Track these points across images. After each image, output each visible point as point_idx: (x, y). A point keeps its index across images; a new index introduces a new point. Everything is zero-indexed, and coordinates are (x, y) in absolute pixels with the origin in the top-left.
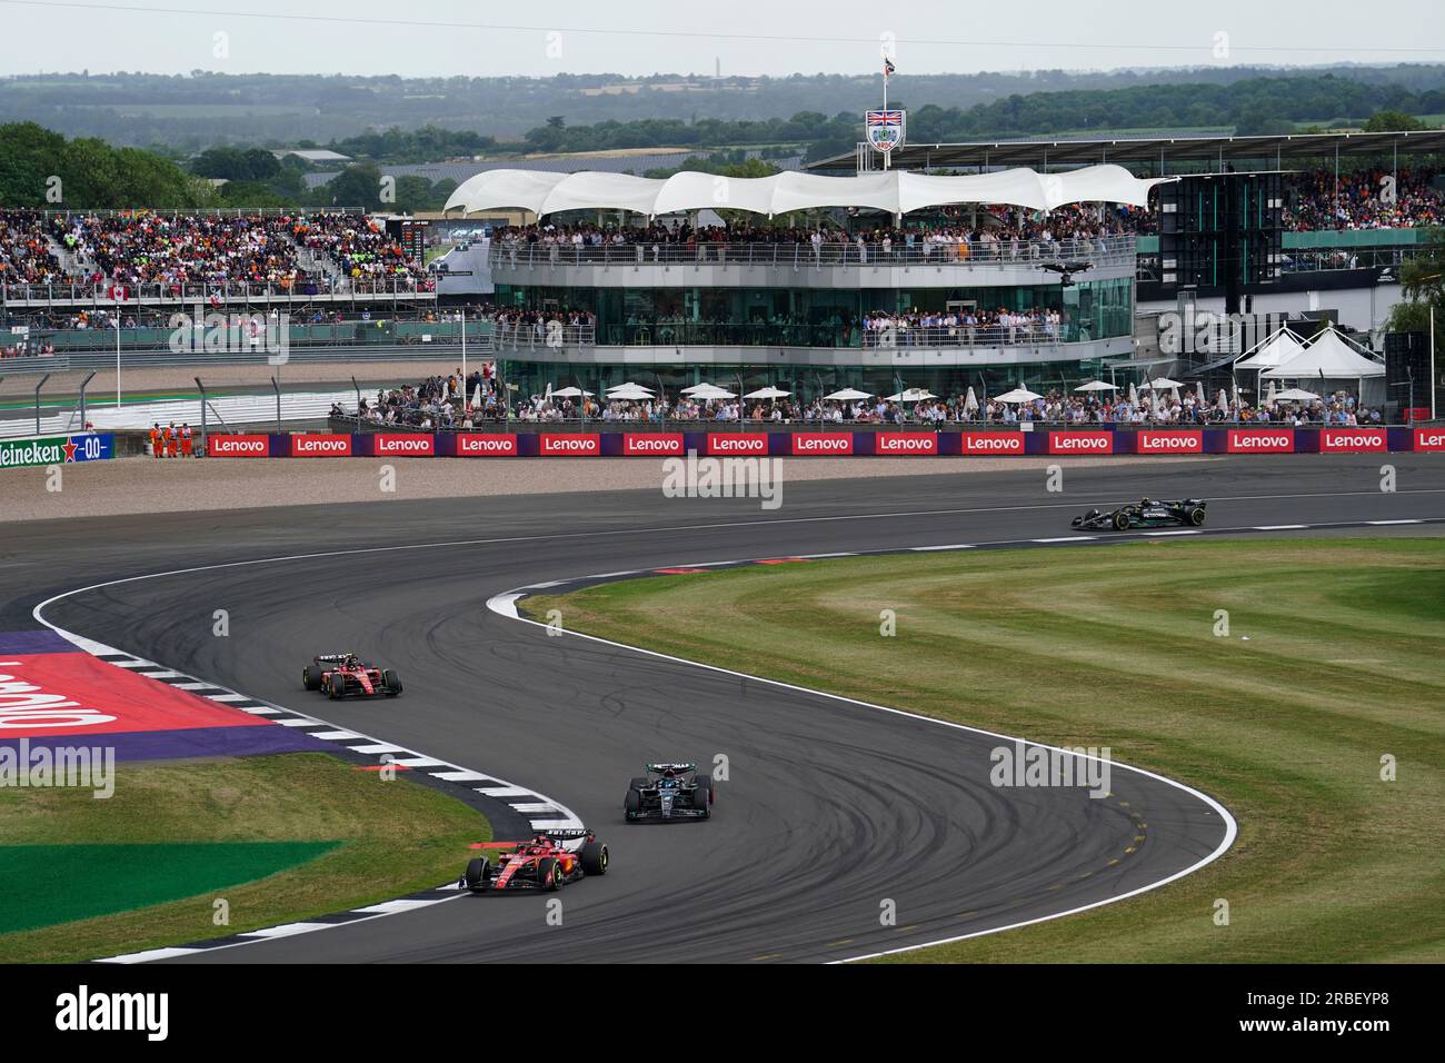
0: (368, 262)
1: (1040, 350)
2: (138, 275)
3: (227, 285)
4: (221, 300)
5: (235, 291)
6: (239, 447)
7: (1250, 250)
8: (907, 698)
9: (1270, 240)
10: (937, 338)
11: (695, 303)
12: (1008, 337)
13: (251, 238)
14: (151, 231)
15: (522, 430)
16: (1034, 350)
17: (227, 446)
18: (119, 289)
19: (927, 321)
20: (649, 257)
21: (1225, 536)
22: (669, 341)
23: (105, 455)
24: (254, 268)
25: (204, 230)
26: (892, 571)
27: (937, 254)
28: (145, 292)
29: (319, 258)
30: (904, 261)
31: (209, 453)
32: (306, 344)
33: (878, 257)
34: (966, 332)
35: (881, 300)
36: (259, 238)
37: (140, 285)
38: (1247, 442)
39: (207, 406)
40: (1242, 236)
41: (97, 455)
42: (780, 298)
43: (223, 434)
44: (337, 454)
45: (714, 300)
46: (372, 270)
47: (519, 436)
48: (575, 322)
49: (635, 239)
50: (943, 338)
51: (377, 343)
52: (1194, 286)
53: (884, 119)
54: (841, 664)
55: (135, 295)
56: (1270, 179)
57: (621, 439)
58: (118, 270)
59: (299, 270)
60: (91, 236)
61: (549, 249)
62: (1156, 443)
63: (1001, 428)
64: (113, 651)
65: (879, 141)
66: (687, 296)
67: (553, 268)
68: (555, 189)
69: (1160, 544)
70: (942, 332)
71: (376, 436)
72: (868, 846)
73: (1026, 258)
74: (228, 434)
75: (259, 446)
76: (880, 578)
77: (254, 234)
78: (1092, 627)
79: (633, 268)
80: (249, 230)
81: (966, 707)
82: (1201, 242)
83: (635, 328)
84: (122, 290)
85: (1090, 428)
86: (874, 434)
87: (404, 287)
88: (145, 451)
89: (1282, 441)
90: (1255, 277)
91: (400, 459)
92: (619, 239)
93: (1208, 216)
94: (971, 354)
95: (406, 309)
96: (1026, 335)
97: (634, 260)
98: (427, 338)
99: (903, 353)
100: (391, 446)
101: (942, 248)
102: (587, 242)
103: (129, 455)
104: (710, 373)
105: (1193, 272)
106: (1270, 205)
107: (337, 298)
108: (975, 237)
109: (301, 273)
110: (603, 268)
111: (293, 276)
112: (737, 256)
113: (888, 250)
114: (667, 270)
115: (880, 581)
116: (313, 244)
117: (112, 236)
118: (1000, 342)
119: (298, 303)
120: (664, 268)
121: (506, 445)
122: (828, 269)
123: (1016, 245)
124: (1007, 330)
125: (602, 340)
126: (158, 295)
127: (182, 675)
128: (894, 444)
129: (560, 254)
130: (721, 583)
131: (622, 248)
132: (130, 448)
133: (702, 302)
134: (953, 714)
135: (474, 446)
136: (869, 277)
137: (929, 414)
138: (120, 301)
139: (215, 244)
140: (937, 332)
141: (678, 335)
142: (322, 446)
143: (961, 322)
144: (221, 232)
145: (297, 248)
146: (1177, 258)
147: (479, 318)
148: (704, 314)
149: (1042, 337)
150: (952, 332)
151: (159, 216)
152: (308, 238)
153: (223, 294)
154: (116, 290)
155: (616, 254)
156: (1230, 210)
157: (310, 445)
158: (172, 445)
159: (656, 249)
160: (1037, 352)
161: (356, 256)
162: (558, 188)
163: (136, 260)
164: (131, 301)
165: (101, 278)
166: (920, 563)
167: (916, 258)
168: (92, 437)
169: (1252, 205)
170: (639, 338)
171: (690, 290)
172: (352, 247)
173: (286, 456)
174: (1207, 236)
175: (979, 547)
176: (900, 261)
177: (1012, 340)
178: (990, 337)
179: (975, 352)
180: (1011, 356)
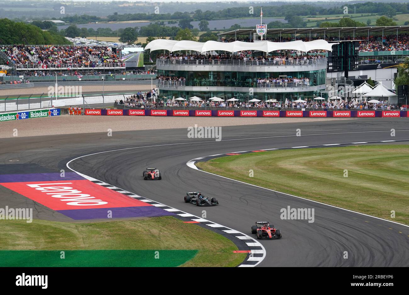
0: (108, 59)
1: (304, 88)
2: (50, 62)
3: (72, 64)
4: (71, 69)
5: (74, 66)
6: (93, 113)
7: (351, 61)
8: (325, 200)
9: (356, 58)
10: (277, 85)
11: (212, 75)
12: (295, 85)
13: (78, 52)
14: (52, 50)
15: (168, 109)
16: (302, 88)
17: (90, 112)
18: (45, 66)
19: (274, 81)
20: (200, 63)
21: (374, 144)
22: (204, 85)
23: (58, 114)
24: (79, 60)
25: (66, 51)
26: (291, 155)
27: (277, 63)
28: (52, 66)
29: (95, 58)
30: (268, 65)
31: (85, 114)
32: (93, 80)
33: (261, 64)
34: (284, 84)
35: (262, 75)
36: (80, 52)
37: (50, 65)
38: (362, 114)
39: (85, 102)
40: (349, 57)
41: (56, 114)
42: (234, 74)
43: (89, 109)
44: (119, 115)
45: (217, 74)
46: (109, 61)
47: (167, 110)
48: (180, 80)
49: (196, 58)
50: (278, 85)
51: (111, 80)
52: (337, 70)
53: (261, 27)
54: (299, 187)
55: (49, 67)
56: (356, 42)
57: (195, 112)
58: (44, 61)
59: (90, 61)
60: (37, 52)
61: (173, 61)
62: (338, 114)
63: (296, 110)
64: (95, 180)
65: (260, 33)
66: (210, 73)
67: (174, 66)
68: (175, 45)
69: (359, 146)
70: (278, 84)
71: (130, 110)
72: (353, 255)
73: (300, 64)
74: (90, 109)
75: (98, 112)
76: (290, 157)
77: (78, 51)
78: (361, 175)
79: (195, 66)
80: (77, 50)
81: (345, 203)
82: (339, 59)
83: (196, 82)
84: (46, 66)
85: (319, 110)
86: (262, 111)
87: (117, 65)
88: (68, 113)
89: (372, 114)
90: (352, 68)
91: (136, 116)
92: (192, 58)
93: (340, 52)
94: (286, 89)
95: (118, 71)
96: (300, 85)
97: (196, 64)
98: (124, 79)
99: (268, 89)
100: (134, 113)
101: (278, 62)
102: (183, 59)
103: (64, 114)
104: (216, 94)
105: (336, 67)
106: (356, 49)
107: (100, 68)
108: (287, 59)
109: (91, 62)
110: (187, 66)
111: (89, 62)
112: (223, 63)
113: (264, 62)
114: (205, 66)
115: (290, 158)
116: (93, 54)
117: (42, 51)
118: (293, 86)
119: (90, 69)
120: (204, 66)
121: (164, 113)
122: (248, 67)
123: (298, 61)
124: (295, 83)
125: (187, 85)
126: (55, 67)
127: (118, 188)
128: (268, 114)
129: (176, 62)
130: (247, 158)
131: (193, 61)
132: (64, 112)
133: (214, 75)
134: (343, 206)
135: (156, 113)
136: (259, 69)
137: (277, 106)
138: (45, 69)
139: (69, 54)
140: (277, 84)
141: (207, 84)
142: (115, 113)
143: (283, 81)
144: (70, 51)
145: (89, 55)
146: (332, 63)
147: (137, 74)
148: (214, 78)
149: (304, 85)
150: (281, 84)
151: (54, 47)
152: (92, 52)
153: (71, 67)
154: (44, 66)
155: (191, 62)
156: (346, 50)
157: (112, 113)
158: (75, 111)
159: (202, 61)
160: (303, 89)
161: (105, 57)
162: (176, 45)
163: (49, 58)
164: (48, 69)
165: (40, 63)
166: (297, 152)
167: (271, 64)
168: (55, 110)
169: (351, 49)
170: (197, 84)
171: (210, 72)
172: (104, 55)
173: (106, 115)
174: (340, 57)
175: (310, 147)
176: (267, 65)
177: (296, 86)
178: (290, 85)
179: (287, 89)
180: (296, 90)
